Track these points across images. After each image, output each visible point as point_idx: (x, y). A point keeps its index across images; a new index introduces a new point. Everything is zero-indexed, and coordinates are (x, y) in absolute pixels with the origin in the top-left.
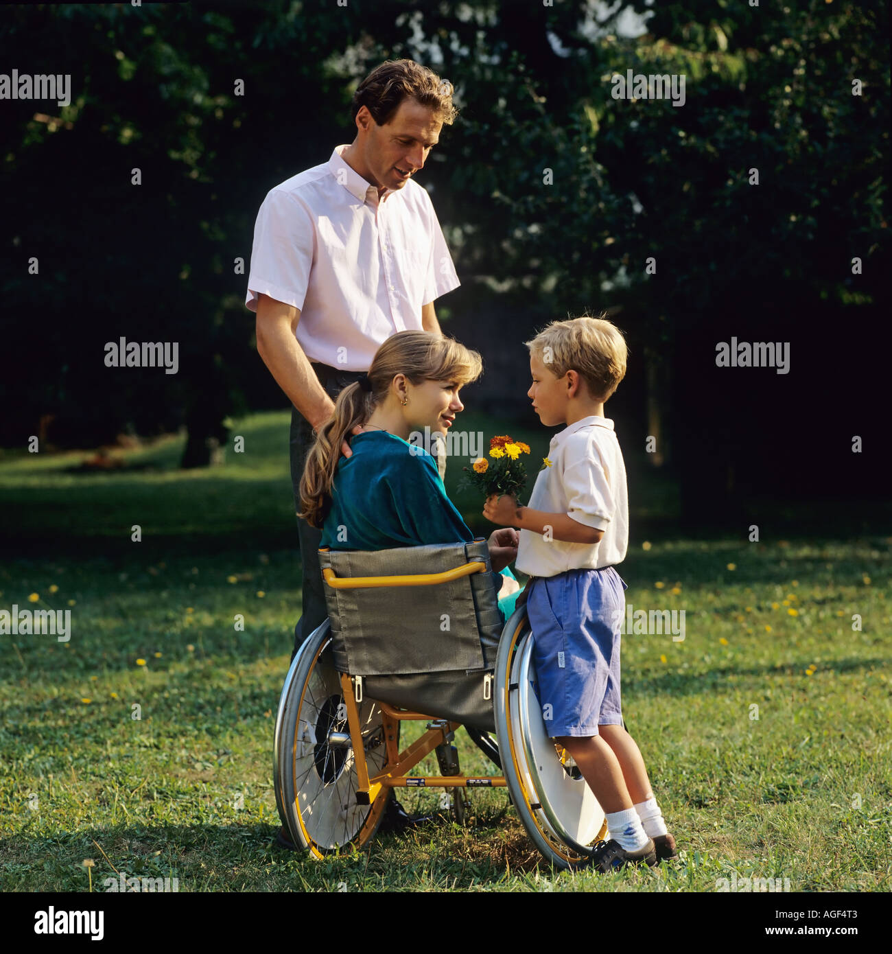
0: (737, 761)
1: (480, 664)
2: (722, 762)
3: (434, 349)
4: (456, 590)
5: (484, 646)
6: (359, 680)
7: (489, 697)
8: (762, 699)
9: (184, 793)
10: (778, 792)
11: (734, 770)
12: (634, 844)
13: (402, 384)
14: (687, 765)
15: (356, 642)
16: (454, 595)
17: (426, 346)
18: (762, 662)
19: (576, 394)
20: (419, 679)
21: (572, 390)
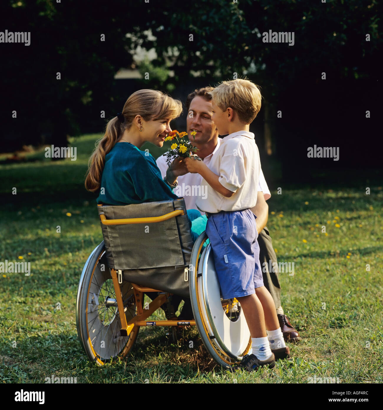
0: (315, 305)
1: (182, 263)
2: (307, 306)
3: (156, 102)
4: (168, 225)
5: (184, 254)
6: (120, 272)
7: (187, 280)
8: (325, 270)
9: (35, 329)
10: (336, 322)
11: (314, 310)
12: (264, 356)
13: (140, 120)
14: (290, 308)
15: (118, 253)
16: (167, 227)
17: (152, 100)
18: (324, 250)
19: (232, 120)
20: (151, 272)
21: (230, 118)
